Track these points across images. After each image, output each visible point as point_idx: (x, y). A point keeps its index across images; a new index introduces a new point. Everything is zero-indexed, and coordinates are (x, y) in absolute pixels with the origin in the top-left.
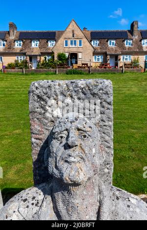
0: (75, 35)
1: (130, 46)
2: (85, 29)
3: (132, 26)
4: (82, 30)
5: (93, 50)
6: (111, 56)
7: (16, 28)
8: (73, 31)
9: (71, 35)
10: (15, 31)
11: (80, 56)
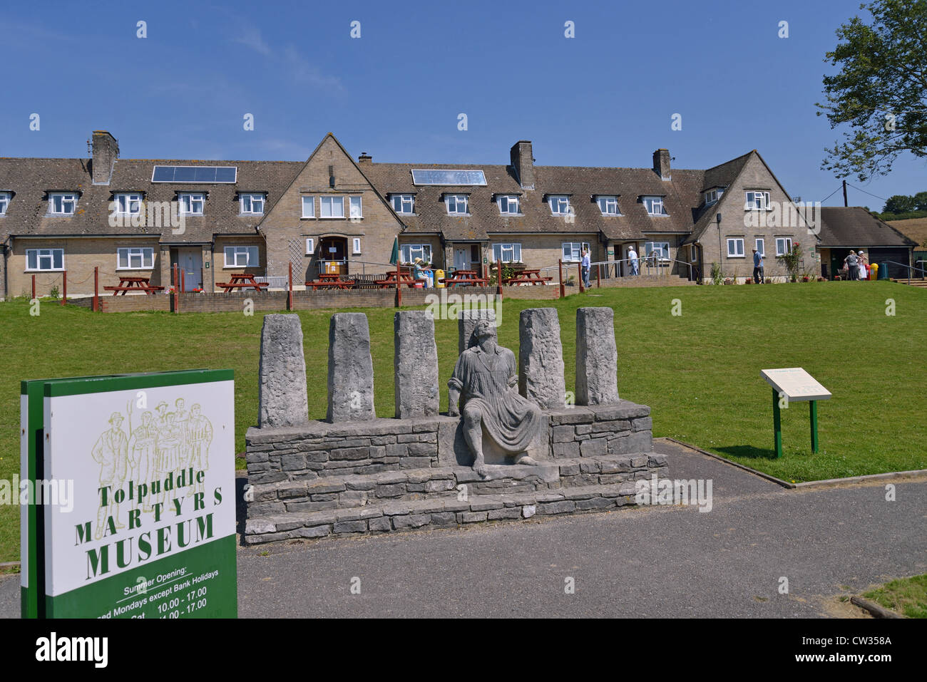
0: (337, 181)
1: (515, 214)
2: (364, 158)
3: (515, 153)
4: (357, 161)
5: (398, 226)
6: (459, 244)
7: (117, 151)
8: (331, 169)
9: (325, 180)
10: (114, 162)
11: (355, 246)
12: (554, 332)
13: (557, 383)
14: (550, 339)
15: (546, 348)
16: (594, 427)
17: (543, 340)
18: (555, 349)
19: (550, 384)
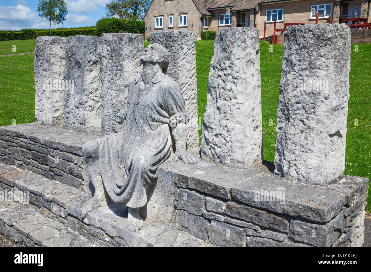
12: (236, 62)
13: (233, 132)
14: (229, 71)
15: (223, 84)
16: (229, 207)
17: (221, 73)
18: (234, 87)
19: (224, 132)
